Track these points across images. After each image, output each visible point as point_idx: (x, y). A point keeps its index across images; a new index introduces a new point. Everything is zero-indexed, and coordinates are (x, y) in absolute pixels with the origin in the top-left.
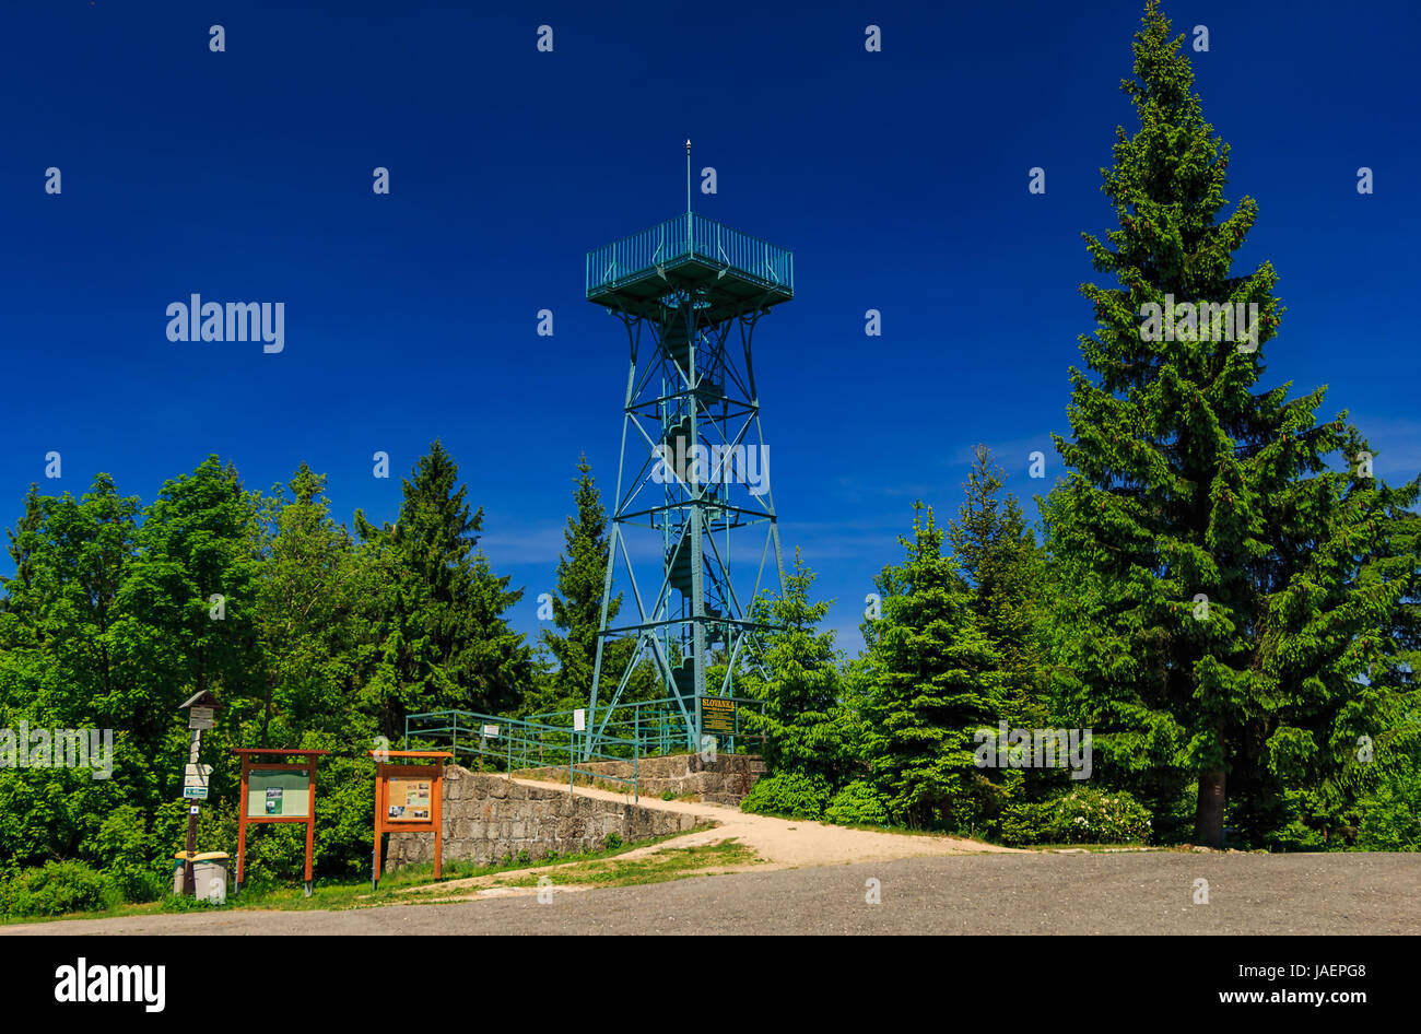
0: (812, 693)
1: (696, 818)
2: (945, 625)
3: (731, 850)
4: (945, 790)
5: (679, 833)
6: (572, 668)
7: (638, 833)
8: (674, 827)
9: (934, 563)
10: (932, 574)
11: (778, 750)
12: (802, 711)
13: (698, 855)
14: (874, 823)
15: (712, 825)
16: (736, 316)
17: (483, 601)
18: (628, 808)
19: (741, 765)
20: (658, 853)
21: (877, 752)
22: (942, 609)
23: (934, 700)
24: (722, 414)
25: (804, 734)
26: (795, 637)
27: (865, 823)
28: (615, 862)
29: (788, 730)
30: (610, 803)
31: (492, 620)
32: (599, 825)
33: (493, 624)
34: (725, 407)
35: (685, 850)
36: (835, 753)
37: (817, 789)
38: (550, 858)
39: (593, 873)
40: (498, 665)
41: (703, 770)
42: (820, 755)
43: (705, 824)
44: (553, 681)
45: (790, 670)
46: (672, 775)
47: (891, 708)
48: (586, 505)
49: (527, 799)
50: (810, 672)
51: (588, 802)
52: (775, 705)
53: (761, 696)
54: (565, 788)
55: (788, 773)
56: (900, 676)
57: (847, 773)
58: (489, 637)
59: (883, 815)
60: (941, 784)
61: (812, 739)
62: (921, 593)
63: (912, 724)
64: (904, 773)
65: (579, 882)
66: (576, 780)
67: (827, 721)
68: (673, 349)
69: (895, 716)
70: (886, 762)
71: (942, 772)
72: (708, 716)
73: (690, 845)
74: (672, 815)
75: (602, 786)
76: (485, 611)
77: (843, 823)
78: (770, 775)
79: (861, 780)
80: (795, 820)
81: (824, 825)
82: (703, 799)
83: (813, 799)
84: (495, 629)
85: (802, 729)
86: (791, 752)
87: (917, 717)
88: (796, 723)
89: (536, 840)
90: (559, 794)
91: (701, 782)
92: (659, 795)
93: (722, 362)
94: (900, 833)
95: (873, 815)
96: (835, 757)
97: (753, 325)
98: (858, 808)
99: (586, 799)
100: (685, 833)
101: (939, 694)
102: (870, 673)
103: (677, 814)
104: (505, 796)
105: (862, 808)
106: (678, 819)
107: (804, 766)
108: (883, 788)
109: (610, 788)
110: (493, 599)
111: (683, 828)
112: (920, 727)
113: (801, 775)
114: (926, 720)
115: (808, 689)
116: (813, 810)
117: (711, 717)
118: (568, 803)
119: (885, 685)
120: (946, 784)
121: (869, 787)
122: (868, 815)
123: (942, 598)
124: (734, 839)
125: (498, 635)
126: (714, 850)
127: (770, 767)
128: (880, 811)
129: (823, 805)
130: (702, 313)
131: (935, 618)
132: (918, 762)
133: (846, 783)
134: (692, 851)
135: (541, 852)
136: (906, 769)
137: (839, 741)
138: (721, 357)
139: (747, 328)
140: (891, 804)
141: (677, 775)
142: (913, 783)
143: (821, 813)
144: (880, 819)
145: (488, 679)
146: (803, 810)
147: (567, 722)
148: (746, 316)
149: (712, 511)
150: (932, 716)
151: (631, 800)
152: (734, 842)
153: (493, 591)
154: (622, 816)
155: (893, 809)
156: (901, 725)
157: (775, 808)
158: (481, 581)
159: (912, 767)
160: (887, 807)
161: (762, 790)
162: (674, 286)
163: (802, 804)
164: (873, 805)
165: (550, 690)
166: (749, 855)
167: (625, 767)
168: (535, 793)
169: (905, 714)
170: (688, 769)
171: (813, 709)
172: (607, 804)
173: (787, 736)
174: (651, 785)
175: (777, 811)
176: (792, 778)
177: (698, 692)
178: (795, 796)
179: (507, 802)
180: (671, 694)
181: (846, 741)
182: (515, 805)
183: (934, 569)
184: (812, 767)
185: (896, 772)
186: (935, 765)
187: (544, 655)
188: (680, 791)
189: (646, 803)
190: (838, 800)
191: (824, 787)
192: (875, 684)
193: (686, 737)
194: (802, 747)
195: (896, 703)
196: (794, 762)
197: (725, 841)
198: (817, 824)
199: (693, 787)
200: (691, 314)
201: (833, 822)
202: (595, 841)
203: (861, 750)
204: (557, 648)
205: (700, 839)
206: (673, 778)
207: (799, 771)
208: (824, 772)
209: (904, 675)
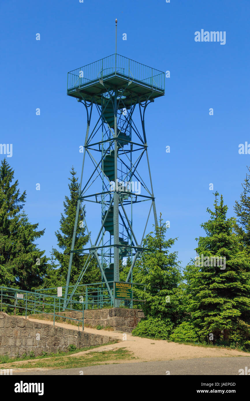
0: (165, 281)
1: (110, 338)
2: (226, 250)
3: (122, 353)
4: (224, 327)
5: (102, 344)
6: (65, 267)
7: (83, 345)
8: (100, 342)
9: (222, 221)
10: (221, 226)
11: (150, 307)
12: (161, 289)
13: (106, 355)
14: (192, 341)
15: (117, 341)
16: (137, 103)
17: (24, 235)
18: (79, 333)
19: (134, 314)
20: (88, 354)
21: (194, 310)
22: (226, 243)
23: (220, 285)
24: (130, 149)
25: (161, 300)
26: (158, 255)
27: (188, 341)
28: (68, 357)
29: (154, 298)
30: (71, 330)
31: (29, 244)
32: (66, 341)
33: (29, 246)
34: (131, 146)
35: (101, 353)
36: (175, 309)
37: (167, 325)
38: (44, 355)
39: (57, 362)
40: (31, 265)
41: (115, 316)
42: (168, 310)
43: (113, 341)
44: (56, 273)
45: (156, 270)
46: (101, 318)
47: (200, 288)
48: (74, 191)
49: (34, 328)
50: (165, 271)
51: (61, 330)
52: (149, 286)
53: (142, 282)
54: (51, 323)
55: (153, 318)
56: (205, 273)
57: (181, 318)
58: (27, 252)
59: (196, 338)
60: (222, 324)
61: (165, 303)
62: (216, 235)
63: (210, 296)
64: (206, 319)
65: (49, 366)
66: (57, 319)
67: (172, 294)
68: (107, 118)
69: (202, 293)
70: (198, 314)
71: (223, 318)
72: (118, 291)
73: (103, 350)
74: (99, 336)
75: (69, 323)
76: (26, 240)
77: (178, 341)
78: (146, 319)
79: (188, 321)
80: (156, 340)
81: (169, 342)
82: (115, 329)
83: (165, 330)
84: (30, 248)
85: (160, 298)
86: (155, 308)
87: (212, 293)
88: (157, 295)
89: (38, 347)
90: (48, 326)
91: (114, 321)
92: (95, 327)
93: (131, 124)
94: (203, 346)
95: (192, 338)
96: (175, 311)
97: (145, 107)
98: (185, 335)
99: (61, 328)
100: (104, 345)
101: (223, 282)
102: (192, 272)
103: (101, 336)
104: (24, 327)
105: (186, 335)
106: (101, 338)
107: (161, 315)
108: (197, 325)
109: (73, 324)
110: (29, 235)
111: (104, 342)
112: (214, 297)
113: (160, 319)
114: (217, 294)
115: (164, 279)
116: (165, 335)
117: (120, 291)
118: (52, 330)
119: (198, 278)
120: (225, 324)
121: (190, 325)
122: (189, 338)
123: (226, 238)
124: (125, 348)
125: (32, 251)
126: (114, 353)
127: (146, 315)
128: (195, 336)
129: (170, 333)
130: (121, 101)
131: (222, 247)
132: (212, 313)
133: (180, 323)
134: (104, 353)
135: (40, 353)
136: (206, 317)
137: (177, 303)
138: (130, 122)
139: (142, 109)
140: (200, 333)
141: (104, 318)
142: (210, 323)
143: (168, 336)
144: (195, 340)
145: (27, 271)
146: (160, 335)
147: (54, 293)
148: (142, 103)
149: (124, 195)
150: (220, 292)
151: (81, 329)
152: (124, 349)
153: (30, 231)
154: (76, 337)
155: (200, 336)
156: (205, 297)
157: (147, 334)
158: (24, 226)
159: (209, 316)
160: (198, 334)
161: (142, 325)
162: (108, 89)
163: (160, 332)
164: (192, 333)
165: (55, 277)
166: (129, 355)
167: (80, 314)
168: (37, 325)
169: (207, 291)
170: (108, 315)
171: (166, 288)
172: (70, 331)
173: (153, 301)
174: (91, 322)
175: (148, 335)
176: (155, 320)
177: (115, 280)
178: (156, 328)
179: (25, 329)
180: (104, 281)
181: (181, 303)
182: (29, 330)
183: (222, 224)
184: (165, 315)
185: (202, 318)
186: (220, 315)
187: (53, 261)
188: (104, 325)
189: (87, 330)
190: (176, 331)
191: (170, 324)
192: (194, 277)
193: (110, 301)
194: (160, 306)
195: (203, 286)
196: (157, 313)
197: (120, 349)
198: (166, 341)
199: (110, 323)
200: (116, 102)
201: (173, 341)
202: (64, 348)
203: (187, 307)
204: (59, 257)
205: (109, 348)
206: (102, 319)
207: (159, 317)
208: (170, 318)
209: (207, 273)
